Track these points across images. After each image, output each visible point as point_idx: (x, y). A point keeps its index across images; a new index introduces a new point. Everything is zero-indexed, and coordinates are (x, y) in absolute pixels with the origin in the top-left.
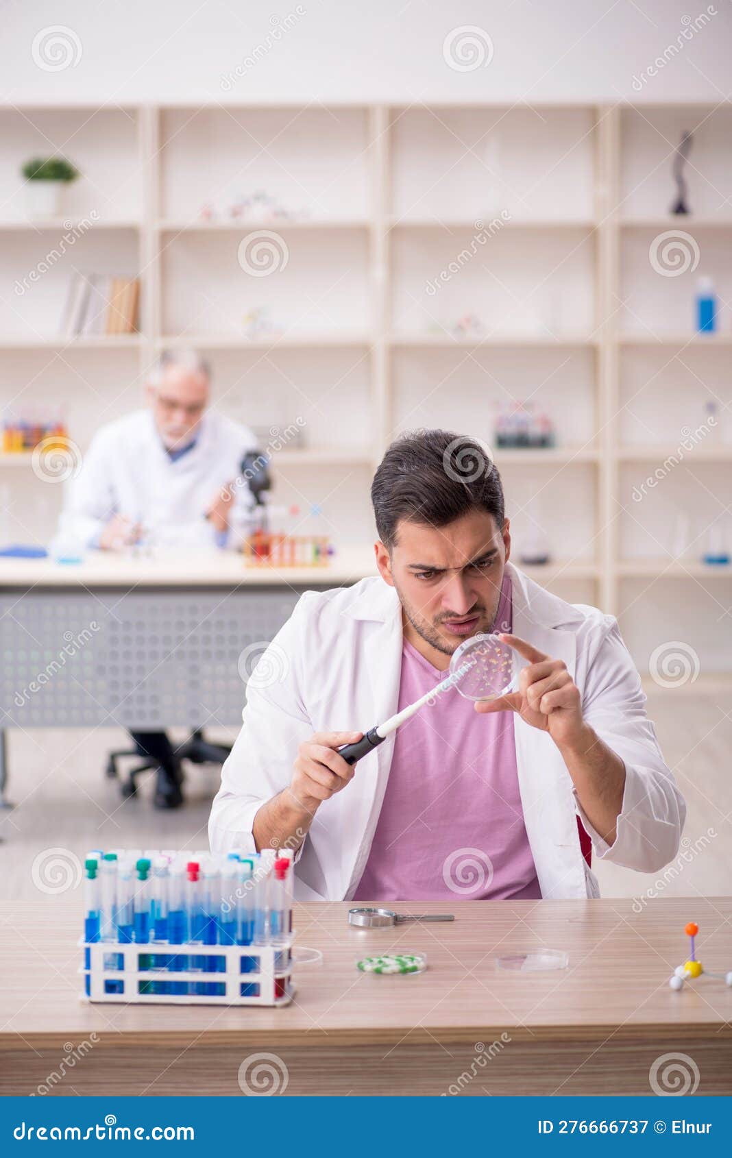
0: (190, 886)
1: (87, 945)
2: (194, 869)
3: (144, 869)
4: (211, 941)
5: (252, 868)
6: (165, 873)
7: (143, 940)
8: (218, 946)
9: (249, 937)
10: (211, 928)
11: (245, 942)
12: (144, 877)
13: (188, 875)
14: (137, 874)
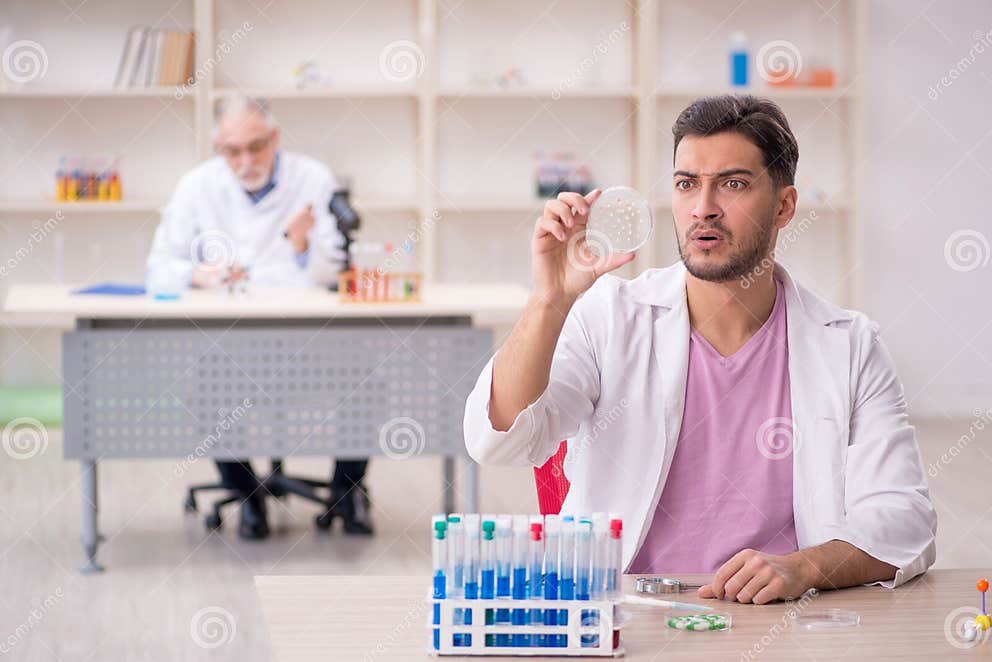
0: (534, 544)
1: (437, 601)
2: (538, 529)
3: (489, 530)
4: (552, 596)
5: (591, 528)
6: (510, 533)
7: (488, 596)
8: (559, 600)
9: (589, 593)
10: (553, 585)
11: (585, 597)
12: (490, 537)
13: (532, 534)
14: (484, 533)
